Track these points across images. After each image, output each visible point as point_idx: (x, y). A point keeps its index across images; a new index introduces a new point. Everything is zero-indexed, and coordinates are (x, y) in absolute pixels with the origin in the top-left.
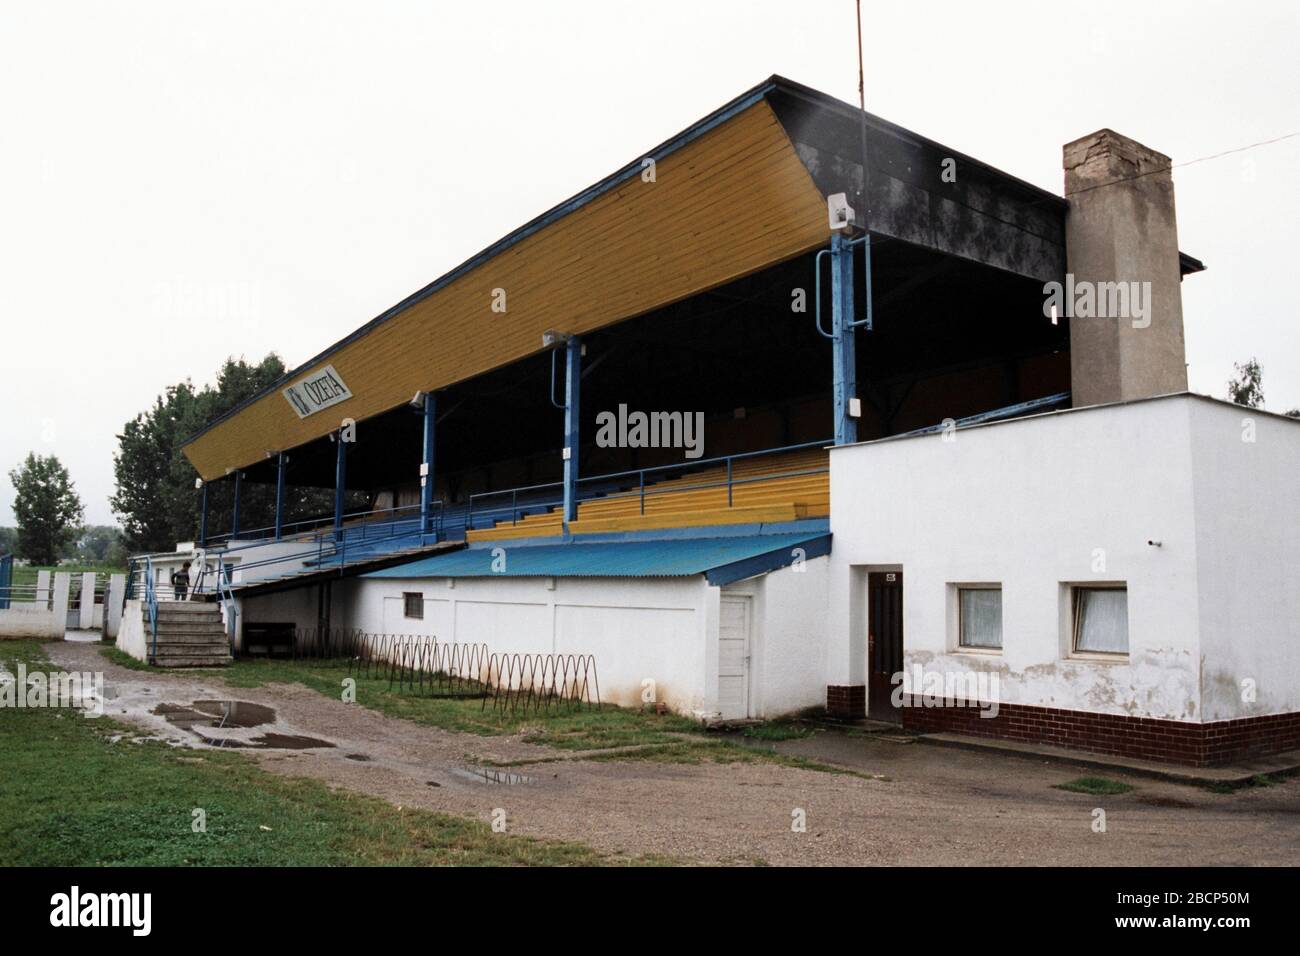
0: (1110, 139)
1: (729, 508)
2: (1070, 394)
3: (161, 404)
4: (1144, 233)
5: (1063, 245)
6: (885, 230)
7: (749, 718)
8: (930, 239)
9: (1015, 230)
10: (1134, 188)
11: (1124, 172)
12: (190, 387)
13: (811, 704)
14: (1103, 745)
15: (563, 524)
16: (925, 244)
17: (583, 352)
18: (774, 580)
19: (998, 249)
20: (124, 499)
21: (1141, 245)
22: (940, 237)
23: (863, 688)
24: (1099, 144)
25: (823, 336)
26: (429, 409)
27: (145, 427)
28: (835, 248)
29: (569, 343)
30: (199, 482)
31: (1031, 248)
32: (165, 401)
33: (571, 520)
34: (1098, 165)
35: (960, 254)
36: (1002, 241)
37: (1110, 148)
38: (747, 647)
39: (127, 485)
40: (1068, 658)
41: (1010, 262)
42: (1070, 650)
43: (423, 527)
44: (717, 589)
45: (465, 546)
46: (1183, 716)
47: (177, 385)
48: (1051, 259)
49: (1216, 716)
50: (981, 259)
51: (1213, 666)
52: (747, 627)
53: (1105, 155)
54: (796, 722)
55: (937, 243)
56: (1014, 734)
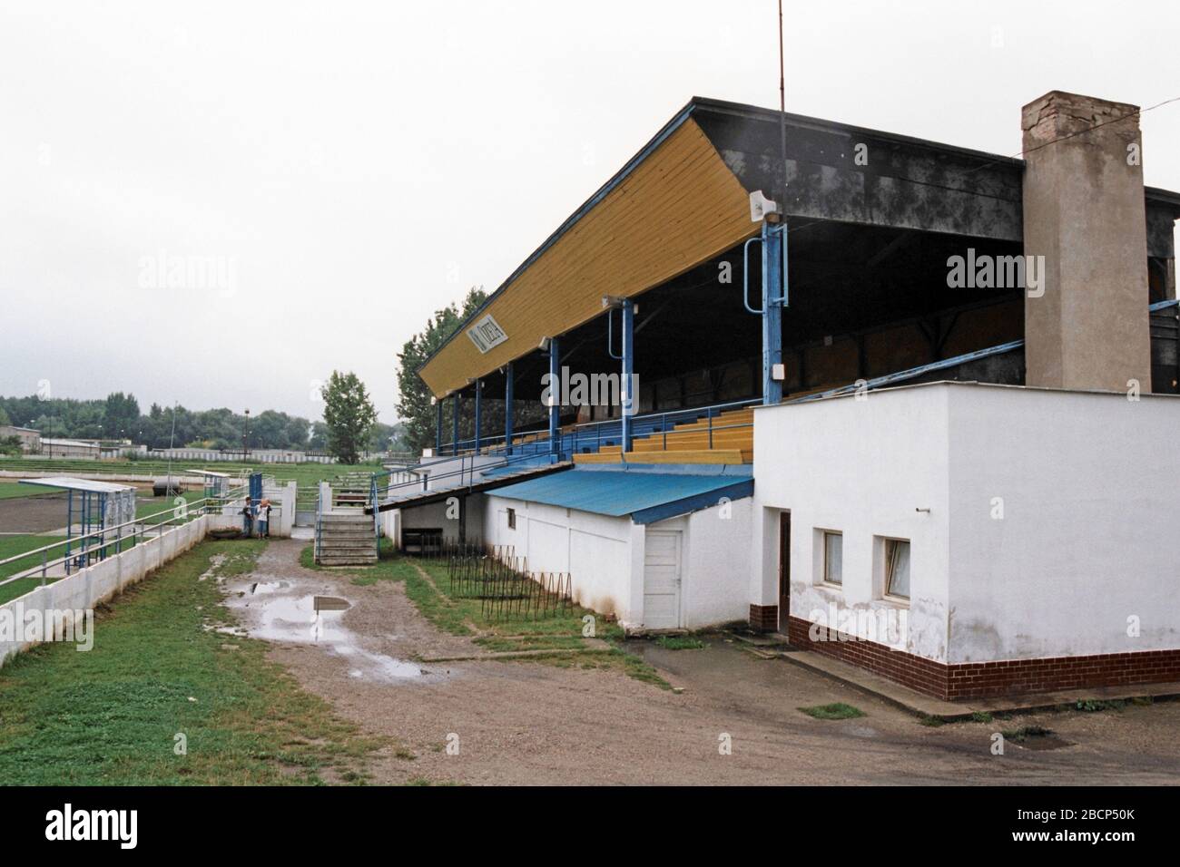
0: (1060, 101)
1: (710, 451)
2: (1024, 342)
3: (431, 326)
4: (1098, 186)
5: (1021, 201)
6: (815, 213)
7: (679, 628)
8: (864, 216)
9: (965, 195)
10: (1086, 144)
11: (1074, 130)
12: (455, 310)
13: (734, 618)
14: (894, 675)
15: (622, 454)
16: (859, 221)
17: (636, 311)
18: (698, 519)
19: (943, 215)
20: (407, 406)
21: (1094, 199)
22: (875, 213)
23: (776, 607)
24: (1048, 105)
25: (751, 313)
26: (554, 352)
27: (420, 346)
28: (764, 236)
29: (624, 303)
30: (433, 400)
31: (984, 208)
32: (435, 325)
33: (627, 451)
34: (1047, 126)
35: (899, 225)
36: (948, 207)
37: (1058, 109)
38: (677, 573)
39: (409, 395)
40: (882, 599)
41: (956, 226)
42: (884, 592)
43: (551, 449)
44: (642, 527)
45: (571, 467)
46: (938, 657)
47: (443, 310)
48: (1007, 216)
49: (968, 659)
50: (922, 226)
51: (964, 616)
52: (678, 558)
53: (1053, 116)
54: (719, 633)
55: (872, 218)
56: (846, 657)
